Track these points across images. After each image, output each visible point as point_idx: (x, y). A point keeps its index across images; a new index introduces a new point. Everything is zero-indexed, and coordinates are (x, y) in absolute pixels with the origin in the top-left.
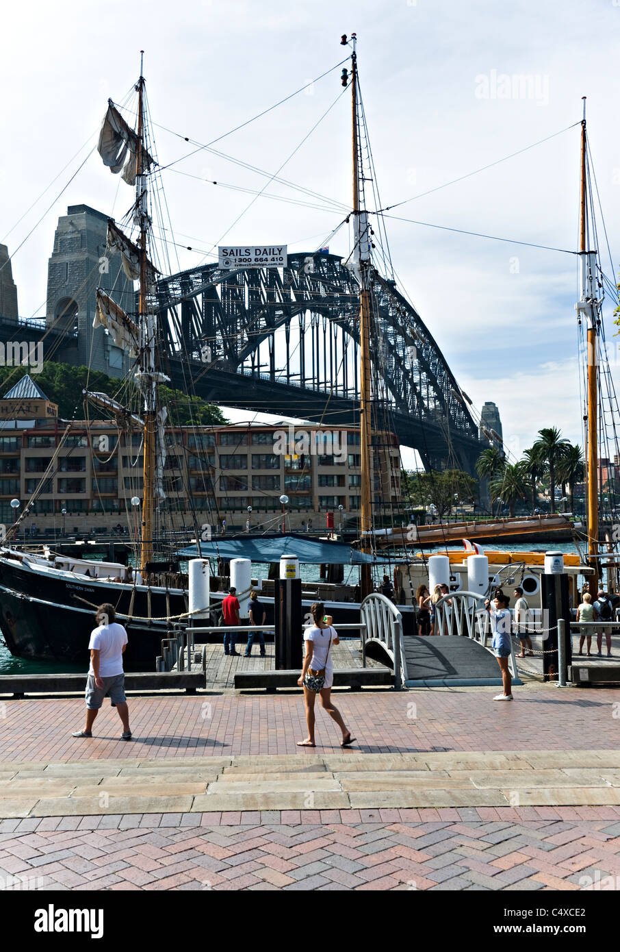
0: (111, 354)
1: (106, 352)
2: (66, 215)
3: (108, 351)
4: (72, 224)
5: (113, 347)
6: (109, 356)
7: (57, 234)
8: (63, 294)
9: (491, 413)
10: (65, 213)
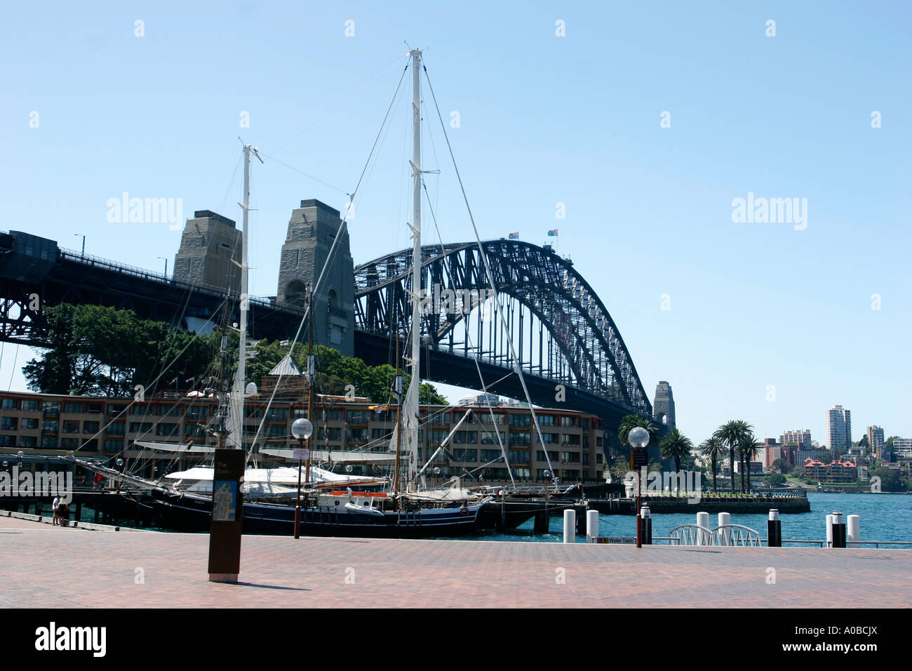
0: (332, 330)
1: (328, 330)
2: (299, 208)
3: (330, 329)
4: (304, 216)
5: (334, 325)
6: (330, 333)
7: (291, 225)
8: (293, 277)
9: (665, 391)
10: (298, 206)
